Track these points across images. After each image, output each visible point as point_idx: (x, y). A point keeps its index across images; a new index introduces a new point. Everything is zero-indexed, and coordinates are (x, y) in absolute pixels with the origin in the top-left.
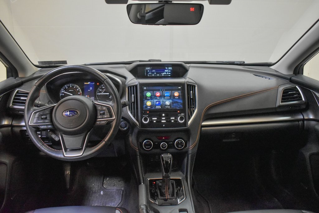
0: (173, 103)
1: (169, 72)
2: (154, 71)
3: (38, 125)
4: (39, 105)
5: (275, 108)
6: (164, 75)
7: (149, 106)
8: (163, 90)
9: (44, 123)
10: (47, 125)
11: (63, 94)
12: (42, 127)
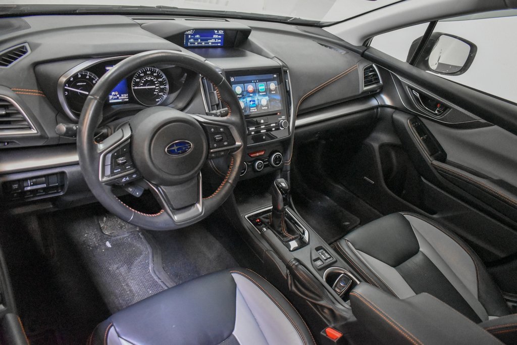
0: (270, 101)
1: (219, 39)
2: (198, 36)
5: (359, 95)
6: (212, 43)
8: (256, 82)
9: (124, 172)
10: (129, 175)
12: (124, 180)
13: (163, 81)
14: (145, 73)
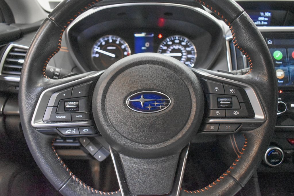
1: (264, 21)
3: (57, 127)
4: (56, 75)
7: (280, 80)
9: (72, 121)
10: (78, 127)
11: (97, 55)
12: (68, 132)
13: (191, 51)
14: (173, 42)
